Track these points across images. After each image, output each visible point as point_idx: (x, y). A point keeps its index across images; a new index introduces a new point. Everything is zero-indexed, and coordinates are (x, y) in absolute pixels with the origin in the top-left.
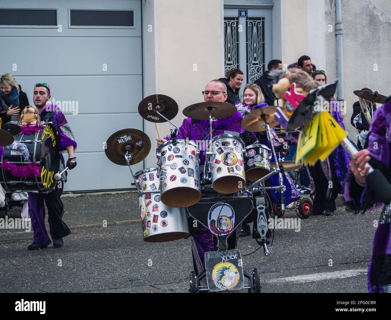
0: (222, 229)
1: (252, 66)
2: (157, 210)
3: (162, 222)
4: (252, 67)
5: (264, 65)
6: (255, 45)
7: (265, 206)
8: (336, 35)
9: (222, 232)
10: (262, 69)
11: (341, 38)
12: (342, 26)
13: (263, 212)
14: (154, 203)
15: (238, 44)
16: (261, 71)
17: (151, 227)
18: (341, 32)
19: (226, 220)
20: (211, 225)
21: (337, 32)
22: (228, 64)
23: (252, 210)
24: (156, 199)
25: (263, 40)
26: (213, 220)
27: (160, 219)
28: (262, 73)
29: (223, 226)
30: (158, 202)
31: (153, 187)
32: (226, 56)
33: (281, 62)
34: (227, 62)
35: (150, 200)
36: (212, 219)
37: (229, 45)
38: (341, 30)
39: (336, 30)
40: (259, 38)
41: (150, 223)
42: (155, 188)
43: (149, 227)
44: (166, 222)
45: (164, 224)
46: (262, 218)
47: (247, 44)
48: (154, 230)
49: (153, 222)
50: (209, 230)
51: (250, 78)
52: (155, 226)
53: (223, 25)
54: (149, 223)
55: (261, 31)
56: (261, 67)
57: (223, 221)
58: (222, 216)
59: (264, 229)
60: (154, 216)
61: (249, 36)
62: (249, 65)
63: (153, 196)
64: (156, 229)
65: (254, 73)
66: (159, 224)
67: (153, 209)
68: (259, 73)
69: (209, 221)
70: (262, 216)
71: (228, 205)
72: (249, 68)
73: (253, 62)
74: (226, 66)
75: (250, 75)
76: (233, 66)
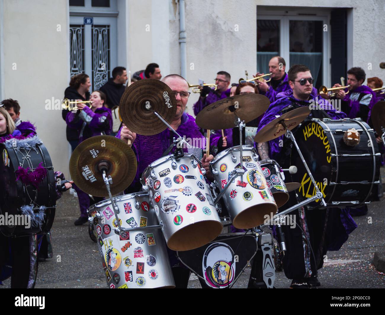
0: (220, 280)
1: (97, 72)
2: (141, 256)
3: (150, 272)
4: (98, 74)
5: (109, 72)
6: (100, 52)
7: (271, 245)
8: (180, 43)
9: (220, 284)
10: (107, 76)
11: (184, 46)
12: (185, 35)
13: (270, 255)
14: (135, 245)
15: (83, 51)
16: (107, 78)
17: (134, 280)
18: (185, 40)
19: (225, 266)
20: (206, 274)
21: (181, 41)
22: (73, 71)
23: (256, 252)
24: (138, 239)
25: (109, 47)
26: (209, 267)
27: (147, 269)
28: (107, 80)
29: (222, 275)
30: (142, 243)
31: (132, 222)
32: (71, 63)
33: (125, 69)
34: (73, 69)
35: (128, 241)
36: (207, 266)
37: (75, 52)
38: (184, 38)
39: (180, 38)
40: (105, 46)
41: (132, 275)
42: (134, 223)
43: (131, 280)
44: (156, 272)
45: (154, 274)
46: (268, 263)
47: (92, 51)
48: (139, 284)
49: (137, 273)
50: (204, 281)
51: (96, 85)
52: (140, 279)
53: (69, 33)
54: (130, 274)
55: (106, 39)
56: (107, 74)
57: (222, 269)
58: (220, 262)
59: (271, 278)
60: (138, 263)
61: (95, 44)
62: (94, 72)
63: (133, 235)
64: (143, 283)
65: (99, 80)
66: (146, 275)
67: (135, 254)
68: (104, 80)
69: (204, 269)
70: (268, 260)
71: (227, 245)
72: (94, 75)
73: (98, 69)
74: (72, 73)
75: (95, 82)
76: (78, 72)
